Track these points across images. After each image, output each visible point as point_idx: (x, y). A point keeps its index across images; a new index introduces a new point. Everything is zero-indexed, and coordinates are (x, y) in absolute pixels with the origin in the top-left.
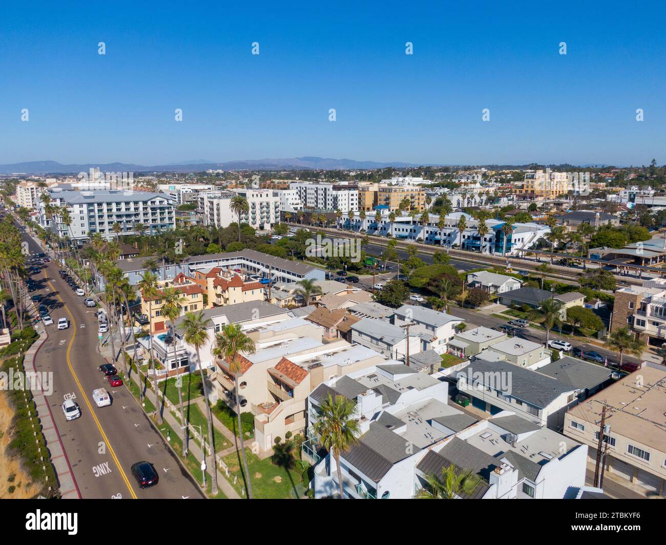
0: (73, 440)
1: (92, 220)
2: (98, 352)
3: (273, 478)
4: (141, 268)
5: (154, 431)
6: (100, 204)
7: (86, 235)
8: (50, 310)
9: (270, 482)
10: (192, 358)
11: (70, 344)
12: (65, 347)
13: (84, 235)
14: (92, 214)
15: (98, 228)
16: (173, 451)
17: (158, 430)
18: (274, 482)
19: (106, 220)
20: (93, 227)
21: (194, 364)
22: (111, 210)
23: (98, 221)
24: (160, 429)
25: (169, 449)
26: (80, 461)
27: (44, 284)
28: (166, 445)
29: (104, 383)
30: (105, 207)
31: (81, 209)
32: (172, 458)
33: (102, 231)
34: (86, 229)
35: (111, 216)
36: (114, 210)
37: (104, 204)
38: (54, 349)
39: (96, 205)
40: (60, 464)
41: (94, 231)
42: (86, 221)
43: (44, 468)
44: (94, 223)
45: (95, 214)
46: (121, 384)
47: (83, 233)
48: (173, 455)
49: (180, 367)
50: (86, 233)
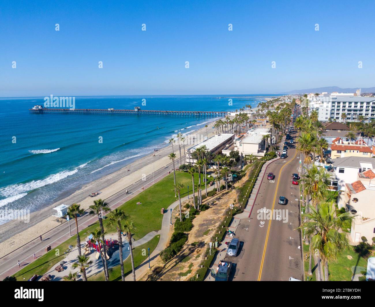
0: (262, 196)
1: (333, 111)
2: (297, 169)
3: (347, 255)
4: (344, 136)
5: (298, 207)
6: (339, 103)
7: (327, 120)
8: (289, 149)
9: (343, 256)
10: (340, 182)
11: (287, 163)
12: (285, 163)
13: (326, 120)
14: (333, 108)
15: (335, 116)
16: (301, 218)
17: (300, 207)
18: (346, 258)
19: (341, 112)
20: (332, 116)
21: (340, 186)
22: (345, 106)
23: (336, 112)
24: (301, 207)
25: (300, 217)
26: (259, 204)
27: (294, 138)
28: (299, 215)
29: (290, 181)
30: (341, 105)
31: (328, 105)
32: (298, 221)
33: (338, 118)
34: (329, 116)
35: (345, 110)
36: (347, 107)
37: (341, 103)
38: (279, 163)
39: (336, 103)
40: (251, 202)
41: (333, 118)
42: (329, 112)
43: (244, 199)
44: (333, 113)
45: (335, 108)
46: (297, 184)
47: (326, 118)
48: (299, 220)
49: (331, 185)
50: (328, 118)
